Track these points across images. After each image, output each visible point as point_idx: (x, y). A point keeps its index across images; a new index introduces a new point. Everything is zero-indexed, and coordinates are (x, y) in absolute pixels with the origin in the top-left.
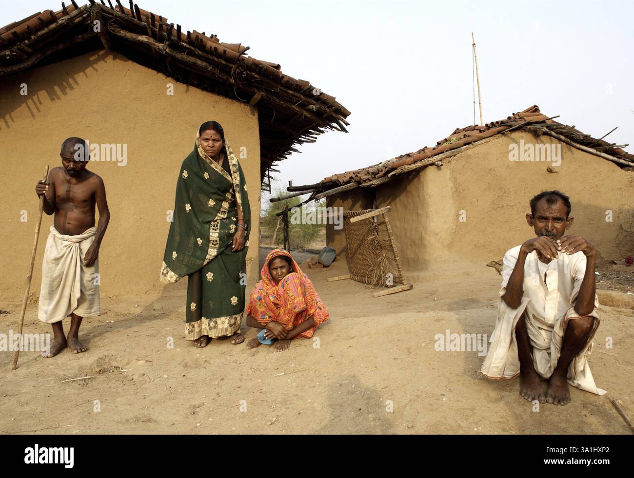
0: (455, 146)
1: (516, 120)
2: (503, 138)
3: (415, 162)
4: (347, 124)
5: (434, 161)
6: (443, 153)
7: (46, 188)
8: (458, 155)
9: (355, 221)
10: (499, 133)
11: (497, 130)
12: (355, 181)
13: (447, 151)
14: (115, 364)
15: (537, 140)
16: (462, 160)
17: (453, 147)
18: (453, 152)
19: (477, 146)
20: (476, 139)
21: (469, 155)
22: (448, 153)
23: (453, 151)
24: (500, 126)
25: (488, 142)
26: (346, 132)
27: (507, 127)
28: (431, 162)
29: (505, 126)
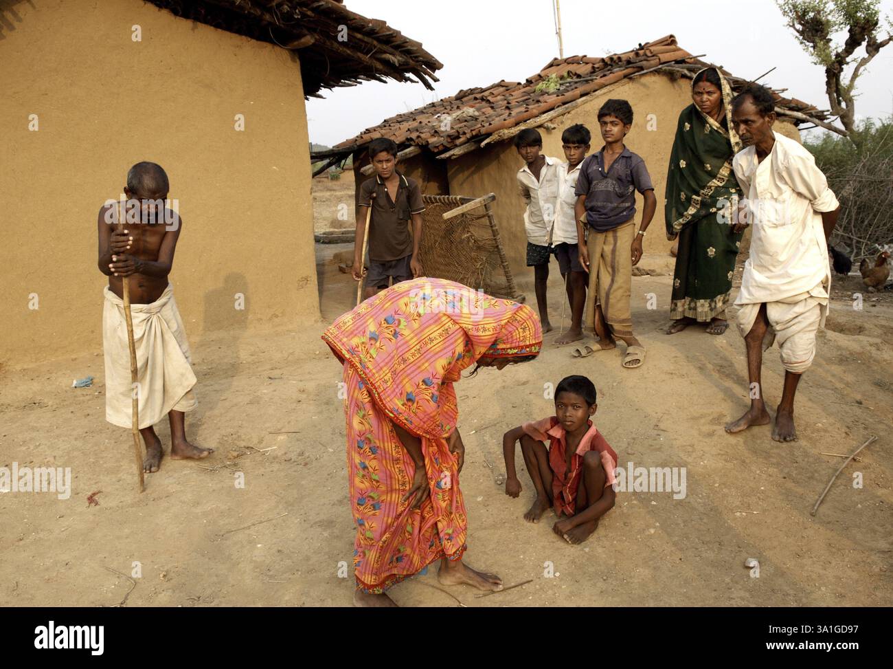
0: (569, 99)
1: (649, 59)
2: (631, 84)
3: (517, 124)
4: (436, 80)
5: (543, 122)
6: (552, 109)
7: (129, 240)
8: (573, 112)
9: (449, 217)
10: (625, 76)
11: (624, 74)
12: (417, 145)
13: (558, 106)
14: (243, 444)
15: (674, 86)
16: (578, 118)
17: (567, 100)
18: (567, 108)
19: (597, 97)
20: (596, 88)
21: (587, 112)
22: (560, 110)
23: (566, 106)
24: (627, 68)
25: (611, 91)
26: (432, 89)
27: (635, 70)
28: (539, 123)
29: (634, 67)
